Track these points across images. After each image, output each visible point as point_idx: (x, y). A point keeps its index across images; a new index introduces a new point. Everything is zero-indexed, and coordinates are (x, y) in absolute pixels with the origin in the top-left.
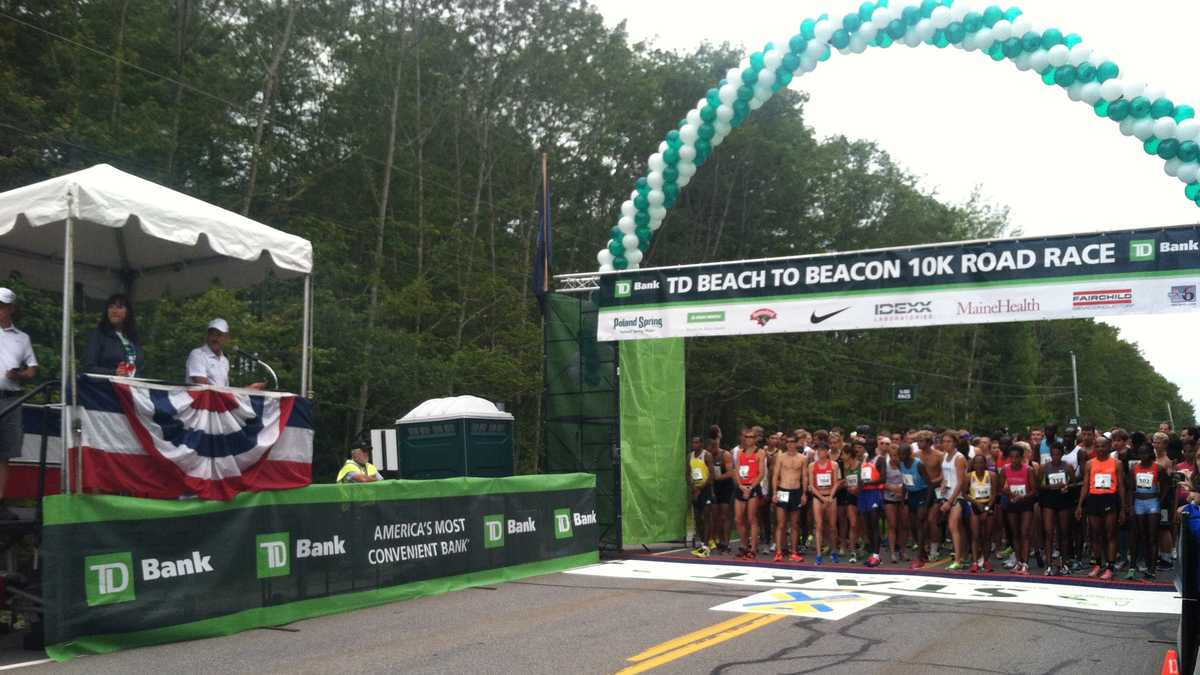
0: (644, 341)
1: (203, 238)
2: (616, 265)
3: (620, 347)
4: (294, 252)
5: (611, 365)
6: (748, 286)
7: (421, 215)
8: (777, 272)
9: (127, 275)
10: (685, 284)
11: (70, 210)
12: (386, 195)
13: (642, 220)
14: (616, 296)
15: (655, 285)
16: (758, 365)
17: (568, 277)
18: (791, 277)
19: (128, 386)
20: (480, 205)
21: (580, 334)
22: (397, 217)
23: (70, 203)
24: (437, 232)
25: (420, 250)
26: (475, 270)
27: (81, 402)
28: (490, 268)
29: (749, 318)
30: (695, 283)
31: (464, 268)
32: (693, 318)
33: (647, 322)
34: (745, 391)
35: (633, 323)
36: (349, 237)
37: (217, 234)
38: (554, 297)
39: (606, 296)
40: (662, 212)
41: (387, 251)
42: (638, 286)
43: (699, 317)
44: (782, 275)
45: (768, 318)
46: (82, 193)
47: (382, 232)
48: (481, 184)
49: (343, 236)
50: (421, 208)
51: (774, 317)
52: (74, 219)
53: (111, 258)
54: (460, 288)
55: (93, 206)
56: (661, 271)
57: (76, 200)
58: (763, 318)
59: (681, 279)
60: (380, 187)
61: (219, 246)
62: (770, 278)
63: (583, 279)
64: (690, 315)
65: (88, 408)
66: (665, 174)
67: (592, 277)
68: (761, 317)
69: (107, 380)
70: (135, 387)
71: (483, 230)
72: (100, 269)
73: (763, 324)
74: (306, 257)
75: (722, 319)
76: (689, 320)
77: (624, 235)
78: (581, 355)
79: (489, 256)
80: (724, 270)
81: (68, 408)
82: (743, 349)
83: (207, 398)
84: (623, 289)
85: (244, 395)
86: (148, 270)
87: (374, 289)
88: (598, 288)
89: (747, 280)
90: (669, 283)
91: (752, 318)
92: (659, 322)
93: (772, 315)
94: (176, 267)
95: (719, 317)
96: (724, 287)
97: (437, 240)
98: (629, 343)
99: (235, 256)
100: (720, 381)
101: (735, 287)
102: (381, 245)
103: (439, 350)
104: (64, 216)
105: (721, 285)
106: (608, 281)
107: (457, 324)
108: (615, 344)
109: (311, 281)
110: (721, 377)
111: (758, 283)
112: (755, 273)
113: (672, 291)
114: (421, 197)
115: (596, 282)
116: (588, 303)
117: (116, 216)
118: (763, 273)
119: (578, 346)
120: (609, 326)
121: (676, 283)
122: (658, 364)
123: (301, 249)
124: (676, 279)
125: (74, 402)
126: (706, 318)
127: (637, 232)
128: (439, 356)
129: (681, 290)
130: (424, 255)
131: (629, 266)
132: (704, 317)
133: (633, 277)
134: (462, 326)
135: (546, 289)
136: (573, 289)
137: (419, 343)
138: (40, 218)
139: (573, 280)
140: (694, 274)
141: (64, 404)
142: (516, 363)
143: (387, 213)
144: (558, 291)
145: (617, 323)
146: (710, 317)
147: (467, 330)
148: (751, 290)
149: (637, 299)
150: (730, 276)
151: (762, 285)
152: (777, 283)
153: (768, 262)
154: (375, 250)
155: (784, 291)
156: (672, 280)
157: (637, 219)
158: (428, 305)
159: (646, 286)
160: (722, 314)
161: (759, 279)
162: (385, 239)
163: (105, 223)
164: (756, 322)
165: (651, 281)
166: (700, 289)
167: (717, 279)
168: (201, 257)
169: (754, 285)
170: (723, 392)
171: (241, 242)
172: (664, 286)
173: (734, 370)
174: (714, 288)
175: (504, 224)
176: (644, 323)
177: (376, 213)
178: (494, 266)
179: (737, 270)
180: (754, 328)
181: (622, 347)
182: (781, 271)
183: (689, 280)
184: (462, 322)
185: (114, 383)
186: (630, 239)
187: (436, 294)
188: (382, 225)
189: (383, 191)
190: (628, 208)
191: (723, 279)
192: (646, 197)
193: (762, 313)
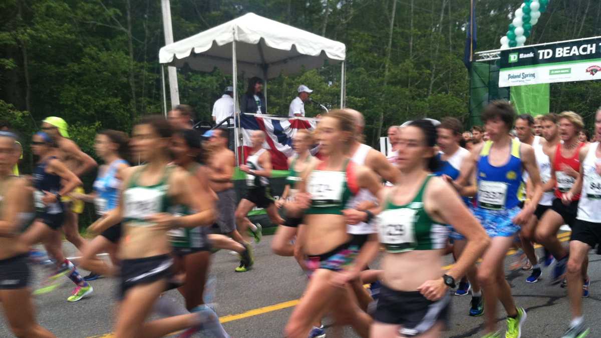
0: (526, 86)
1: (294, 46)
2: (511, 45)
3: (511, 90)
4: (336, 50)
6: (585, 53)
7: (412, 25)
9: (264, 66)
10: (548, 53)
11: (234, 37)
12: (393, 16)
13: (526, 19)
14: (510, 62)
15: (531, 55)
17: (483, 53)
19: (262, 118)
20: (444, 16)
21: (489, 83)
22: (401, 27)
23: (234, 33)
24: (419, 33)
25: (411, 43)
26: (440, 51)
27: (242, 126)
28: (449, 51)
29: (585, 71)
30: (554, 53)
31: (434, 51)
32: (553, 72)
33: (527, 76)
35: (519, 76)
36: (374, 39)
37: (300, 44)
38: (476, 64)
39: (504, 62)
40: (538, 14)
41: (394, 45)
42: (522, 56)
43: (556, 72)
45: (596, 71)
46: (239, 29)
47: (391, 36)
48: (444, 5)
49: (370, 39)
50: (412, 21)
52: (236, 41)
53: (257, 58)
54: (432, 62)
55: (243, 35)
56: (535, 47)
57: (236, 32)
58: (593, 71)
59: (546, 51)
60: (391, 11)
61: (301, 50)
62: (598, 48)
63: (491, 54)
64: (551, 71)
65: (245, 128)
67: (497, 52)
68: (592, 70)
70: (265, 119)
71: (445, 30)
72: (252, 64)
73: (593, 75)
74: (342, 52)
75: (570, 72)
76: (550, 74)
77: (515, 28)
78: (489, 95)
79: (447, 43)
80: (572, 45)
81: (237, 129)
82: (594, 88)
83: (297, 122)
84: (513, 58)
85: (313, 121)
86: (273, 63)
87: (387, 66)
88: (499, 58)
89: (585, 50)
90: (539, 53)
91: (587, 71)
92: (533, 75)
93: (599, 69)
94: (285, 61)
95: (568, 71)
96: (571, 55)
97: (420, 37)
98: (517, 88)
99: (309, 54)
100: (580, 107)
101: (577, 54)
102: (391, 42)
103: (419, 95)
104: (232, 40)
105: (569, 53)
106: (505, 54)
107: (430, 81)
108: (508, 88)
109: (344, 64)
110: (581, 105)
111: (591, 51)
112: (589, 45)
113: (541, 57)
114: (412, 15)
115: (499, 54)
116: (494, 66)
117: (254, 39)
118: (594, 45)
119: (488, 90)
120: (505, 79)
121: (544, 53)
122: (535, 97)
123: (340, 48)
124: (543, 51)
125: (239, 126)
127: (523, 26)
128: (419, 99)
129: (546, 57)
130: (413, 46)
131: (518, 45)
132: (559, 71)
133: (519, 51)
134: (432, 82)
135: (471, 60)
136: (486, 59)
137: (407, 93)
138: (222, 41)
139: (485, 54)
140: (553, 48)
141: (235, 127)
142: (459, 101)
143: (395, 25)
144: (477, 61)
145: (510, 77)
146: (563, 71)
147: (436, 85)
148: (587, 55)
149: (521, 63)
150: (575, 48)
151: (594, 52)
153: (597, 39)
154: (387, 45)
156: (541, 52)
157: (524, 19)
158: (414, 73)
160: (570, 69)
161: (591, 49)
162: (393, 39)
163: (250, 42)
164: (590, 73)
165: (529, 53)
166: (557, 56)
167: (567, 50)
168: (293, 56)
169: (588, 52)
171: (311, 47)
172: (536, 55)
173: (588, 101)
174: (565, 55)
175: (460, 26)
176: (525, 76)
177: (388, 25)
178: (451, 49)
179: (579, 44)
180: (588, 77)
181: (513, 90)
183: (551, 51)
184: (433, 81)
186: (519, 30)
187: (417, 66)
188: (391, 32)
189: (392, 13)
190: (519, 12)
191: (570, 50)
192: (529, 6)
193: (593, 68)
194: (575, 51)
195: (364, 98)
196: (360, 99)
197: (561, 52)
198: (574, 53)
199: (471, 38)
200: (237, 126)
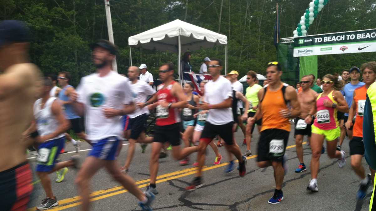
0: (307, 56)
1: (205, 38)
2: (299, 35)
5: (297, 64)
6: (339, 40)
7: (230, 20)
8: (348, 36)
13: (307, 21)
14: (299, 44)
15: (311, 40)
17: (284, 39)
18: (352, 37)
21: (288, 55)
23: (179, 32)
29: (339, 49)
30: (323, 39)
32: (322, 49)
33: (308, 51)
35: (304, 51)
37: (208, 36)
38: (280, 45)
39: (296, 44)
40: (313, 19)
42: (306, 41)
43: (324, 49)
44: (350, 36)
45: (345, 49)
46: (182, 29)
47: (220, 26)
48: (247, 8)
50: (230, 17)
51: (347, 49)
52: (180, 36)
56: (313, 36)
57: (181, 31)
59: (319, 38)
61: (208, 39)
62: (346, 37)
63: (289, 39)
64: (321, 49)
65: (185, 80)
66: (314, 8)
67: (291, 38)
68: (343, 49)
70: (193, 75)
73: (344, 51)
74: (226, 40)
75: (331, 49)
76: (321, 50)
77: (301, 26)
78: (288, 61)
80: (332, 35)
84: (301, 42)
88: (293, 42)
89: (339, 38)
91: (340, 49)
92: (312, 51)
95: (330, 49)
96: (332, 40)
98: (302, 57)
99: (212, 41)
101: (335, 40)
102: (219, 30)
104: (178, 35)
105: (331, 40)
106: (297, 40)
108: (298, 57)
111: (342, 39)
112: (341, 36)
113: (316, 42)
114: (230, 14)
115: (293, 40)
116: (290, 46)
117: (188, 34)
118: (344, 36)
119: (287, 59)
120: (297, 53)
121: (317, 39)
122: (310, 62)
125: (182, 79)
127: (305, 25)
129: (319, 42)
131: (303, 35)
132: (326, 49)
133: (304, 38)
134: (241, 52)
135: (278, 43)
136: (286, 42)
138: (172, 35)
139: (286, 40)
140: (323, 37)
143: (221, 20)
144: (281, 43)
145: (299, 51)
146: (327, 49)
147: (243, 54)
148: (340, 41)
149: (305, 44)
150: (334, 37)
151: (344, 39)
152: (348, 39)
153: (346, 33)
155: (350, 41)
156: (316, 39)
157: (306, 21)
159: (308, 41)
160: (331, 48)
161: (342, 38)
163: (186, 36)
164: (342, 50)
165: (310, 39)
166: (325, 41)
167: (330, 38)
169: (341, 40)
171: (213, 38)
172: (314, 40)
174: (329, 41)
176: (307, 51)
177: (218, 20)
179: (336, 35)
180: (341, 52)
181: (300, 59)
182: (350, 35)
183: (321, 39)
186: (303, 27)
188: (220, 24)
190: (303, 18)
191: (332, 38)
192: (308, 14)
193: (344, 48)
197: (326, 39)
199: (277, 30)
200: (181, 79)
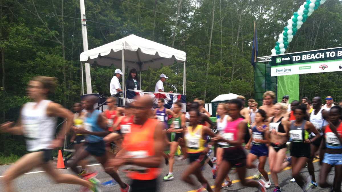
0: (286, 76)
1: (157, 53)
2: (277, 53)
3: (278, 78)
4: (181, 55)
5: (275, 83)
6: (318, 58)
7: (221, 42)
8: (328, 53)
9: (140, 64)
10: (298, 58)
11: (123, 47)
12: (211, 37)
14: (277, 62)
15: (289, 59)
16: (328, 82)
17: (262, 58)
18: (333, 54)
19: (139, 92)
20: (239, 38)
21: (265, 74)
22: (215, 43)
23: (123, 45)
24: (226, 47)
25: (221, 52)
26: (237, 57)
27: (127, 97)
28: (242, 56)
29: (319, 67)
30: (301, 58)
31: (234, 57)
32: (301, 68)
34: (323, 90)
35: (282, 71)
36: (201, 50)
37: (160, 51)
38: (258, 64)
39: (273, 63)
40: (292, 37)
41: (211, 53)
42: (283, 59)
43: (303, 68)
44: (329, 54)
45: (325, 67)
46: (126, 43)
47: (210, 48)
48: (239, 32)
49: (199, 50)
50: (221, 40)
51: (327, 67)
52: (124, 50)
53: (135, 59)
54: (233, 63)
55: (128, 46)
56: (290, 54)
57: (125, 45)
58: (323, 68)
59: (297, 57)
60: (210, 35)
61: (161, 55)
62: (326, 55)
63: (266, 58)
64: (300, 67)
66: (293, 25)
67: (270, 57)
68: (323, 67)
69: (134, 91)
70: (140, 93)
71: (240, 45)
72: (134, 62)
73: (323, 69)
74: (184, 56)
76: (300, 69)
77: (279, 44)
78: (266, 81)
79: (241, 52)
80: (311, 53)
81: (124, 98)
82: (323, 77)
83: (158, 95)
84: (279, 60)
85: (168, 94)
86: (145, 62)
87: (208, 64)
88: (271, 60)
89: (318, 56)
91: (320, 68)
92: (290, 70)
93: (326, 66)
94: (152, 61)
95: (309, 67)
96: (311, 58)
97: (226, 49)
98: (282, 77)
99: (165, 57)
100: (315, 87)
101: (314, 58)
102: (210, 52)
103: (226, 81)
104: (122, 49)
106: (274, 58)
107: (231, 73)
108: (276, 77)
109: (185, 63)
110: (315, 86)
111: (322, 56)
112: (321, 54)
113: (294, 60)
114: (222, 37)
115: (270, 58)
116: (268, 65)
117: (134, 48)
118: (323, 53)
119: (265, 78)
120: (274, 72)
121: (296, 58)
122: (291, 82)
123: (183, 54)
126: (305, 68)
127: (284, 43)
128: (226, 82)
129: (297, 60)
130: (222, 54)
131: (281, 53)
132: (304, 68)
133: (282, 57)
134: (233, 74)
135: (255, 62)
136: (263, 61)
137: (220, 79)
138: (116, 50)
139: (263, 58)
140: (301, 55)
141: (123, 97)
142: (248, 84)
143: (212, 42)
144: (258, 62)
145: (277, 71)
147: (235, 75)
149: (283, 63)
150: (313, 55)
151: (323, 57)
152: (328, 56)
153: (325, 50)
154: (208, 53)
155: (330, 59)
156: (294, 57)
157: (284, 39)
158: (223, 68)
159: (286, 59)
160: (310, 66)
161: (322, 55)
162: (211, 50)
163: (132, 50)
164: (321, 69)
165: (288, 58)
167: (309, 56)
168: (156, 58)
169: (320, 57)
170: (316, 91)
171: (167, 54)
172: (292, 59)
173: (319, 84)
174: (308, 59)
175: (248, 43)
176: (285, 70)
177: (208, 43)
178: (243, 56)
179: (315, 53)
180: (321, 71)
182: (330, 53)
183: (299, 57)
185: (135, 92)
186: (282, 45)
187: (225, 65)
188: (210, 46)
189: (210, 36)
190: (281, 36)
192: (287, 32)
194: (313, 56)
195: (196, 82)
196: (193, 82)
197: (305, 57)
198: (313, 57)
199: (255, 49)
